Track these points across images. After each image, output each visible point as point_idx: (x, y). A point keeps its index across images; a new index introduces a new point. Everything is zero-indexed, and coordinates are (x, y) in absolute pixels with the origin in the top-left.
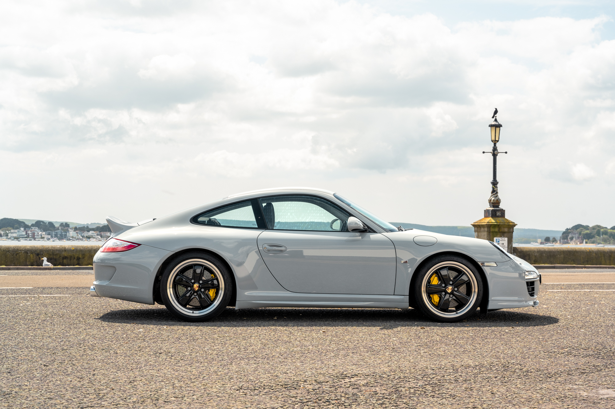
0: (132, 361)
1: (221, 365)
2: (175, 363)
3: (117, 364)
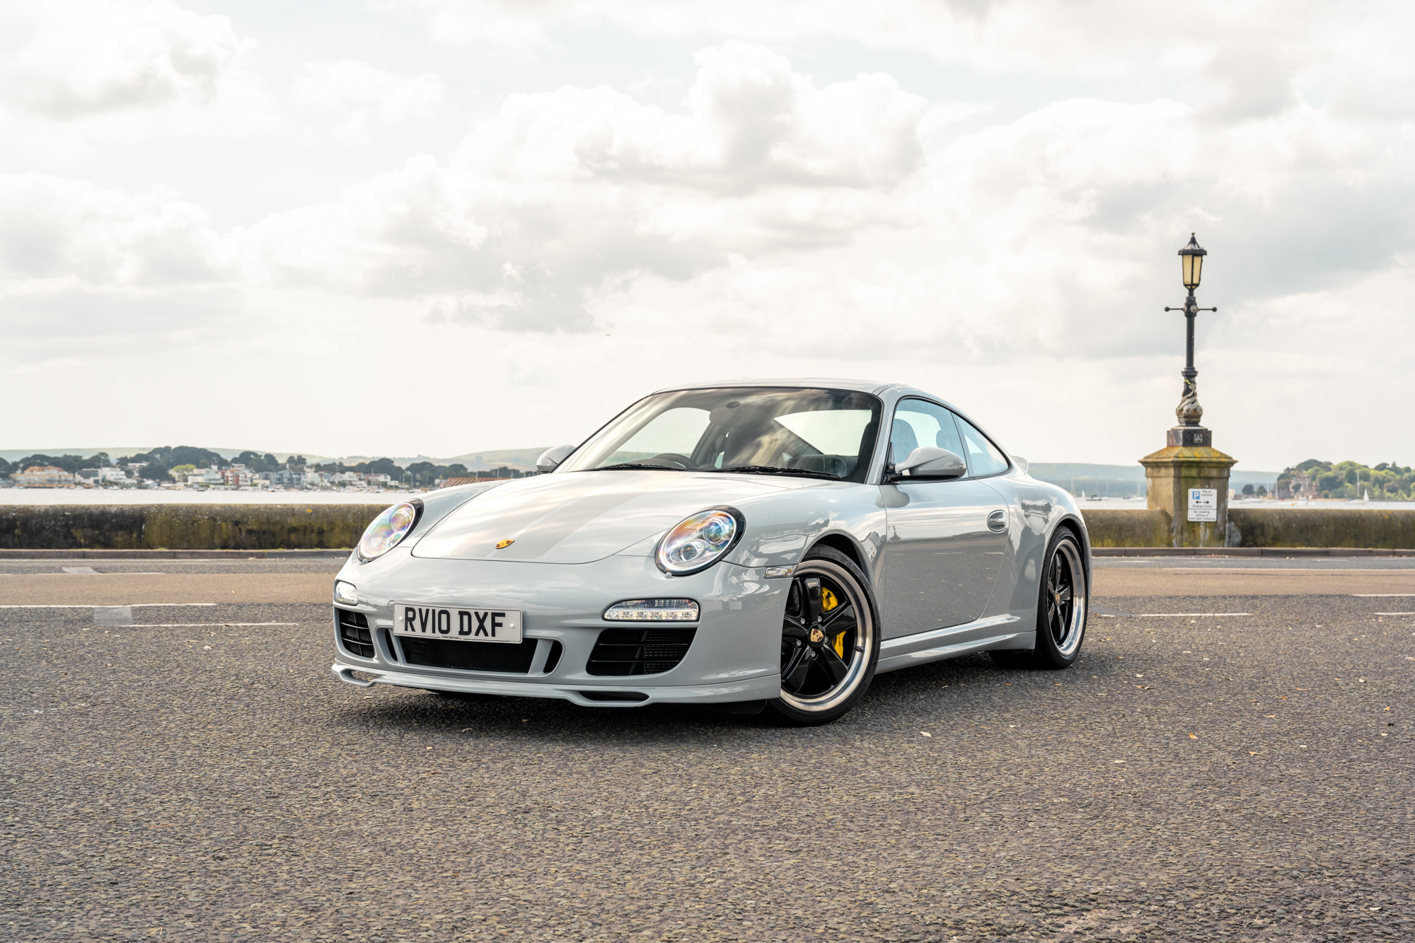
0: (454, 840)
1: (698, 858)
2: (571, 847)
3: (412, 851)
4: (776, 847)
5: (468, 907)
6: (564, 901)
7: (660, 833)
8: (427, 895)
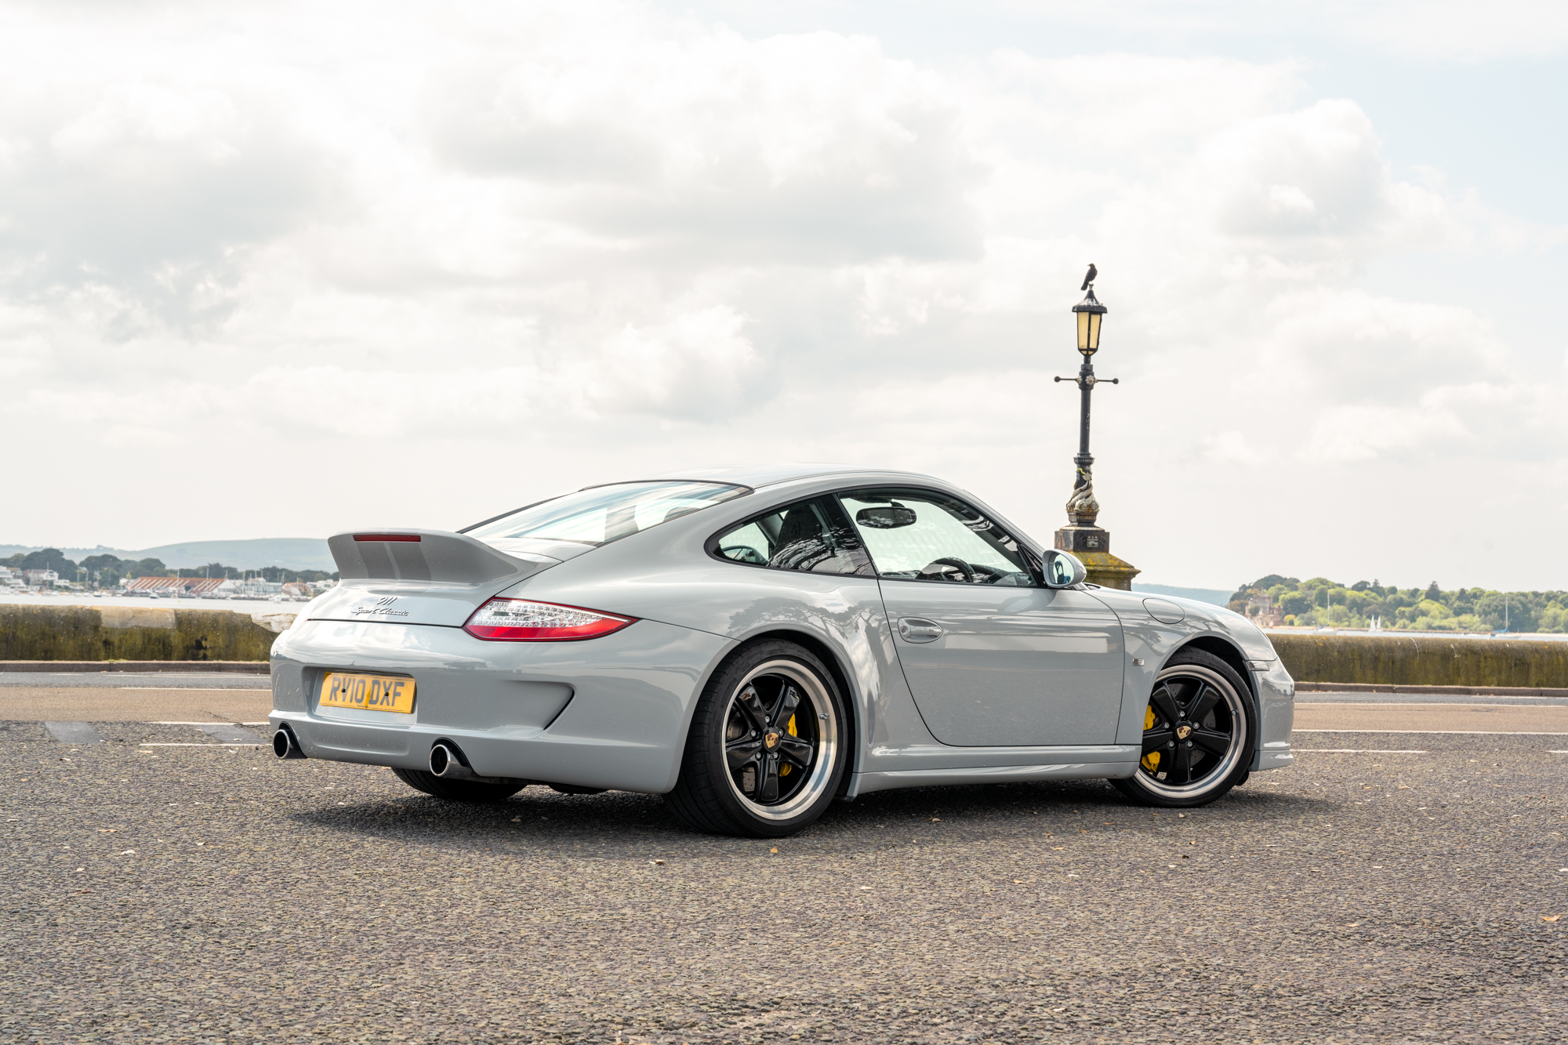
0: (102, 951)
1: (370, 967)
2: (231, 957)
3: (54, 960)
4: (457, 959)
5: (111, 1006)
6: (216, 1001)
7: (332, 946)
8: (67, 996)
